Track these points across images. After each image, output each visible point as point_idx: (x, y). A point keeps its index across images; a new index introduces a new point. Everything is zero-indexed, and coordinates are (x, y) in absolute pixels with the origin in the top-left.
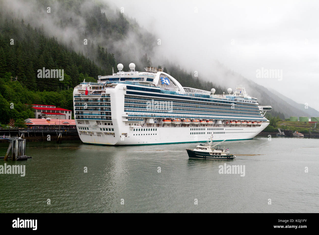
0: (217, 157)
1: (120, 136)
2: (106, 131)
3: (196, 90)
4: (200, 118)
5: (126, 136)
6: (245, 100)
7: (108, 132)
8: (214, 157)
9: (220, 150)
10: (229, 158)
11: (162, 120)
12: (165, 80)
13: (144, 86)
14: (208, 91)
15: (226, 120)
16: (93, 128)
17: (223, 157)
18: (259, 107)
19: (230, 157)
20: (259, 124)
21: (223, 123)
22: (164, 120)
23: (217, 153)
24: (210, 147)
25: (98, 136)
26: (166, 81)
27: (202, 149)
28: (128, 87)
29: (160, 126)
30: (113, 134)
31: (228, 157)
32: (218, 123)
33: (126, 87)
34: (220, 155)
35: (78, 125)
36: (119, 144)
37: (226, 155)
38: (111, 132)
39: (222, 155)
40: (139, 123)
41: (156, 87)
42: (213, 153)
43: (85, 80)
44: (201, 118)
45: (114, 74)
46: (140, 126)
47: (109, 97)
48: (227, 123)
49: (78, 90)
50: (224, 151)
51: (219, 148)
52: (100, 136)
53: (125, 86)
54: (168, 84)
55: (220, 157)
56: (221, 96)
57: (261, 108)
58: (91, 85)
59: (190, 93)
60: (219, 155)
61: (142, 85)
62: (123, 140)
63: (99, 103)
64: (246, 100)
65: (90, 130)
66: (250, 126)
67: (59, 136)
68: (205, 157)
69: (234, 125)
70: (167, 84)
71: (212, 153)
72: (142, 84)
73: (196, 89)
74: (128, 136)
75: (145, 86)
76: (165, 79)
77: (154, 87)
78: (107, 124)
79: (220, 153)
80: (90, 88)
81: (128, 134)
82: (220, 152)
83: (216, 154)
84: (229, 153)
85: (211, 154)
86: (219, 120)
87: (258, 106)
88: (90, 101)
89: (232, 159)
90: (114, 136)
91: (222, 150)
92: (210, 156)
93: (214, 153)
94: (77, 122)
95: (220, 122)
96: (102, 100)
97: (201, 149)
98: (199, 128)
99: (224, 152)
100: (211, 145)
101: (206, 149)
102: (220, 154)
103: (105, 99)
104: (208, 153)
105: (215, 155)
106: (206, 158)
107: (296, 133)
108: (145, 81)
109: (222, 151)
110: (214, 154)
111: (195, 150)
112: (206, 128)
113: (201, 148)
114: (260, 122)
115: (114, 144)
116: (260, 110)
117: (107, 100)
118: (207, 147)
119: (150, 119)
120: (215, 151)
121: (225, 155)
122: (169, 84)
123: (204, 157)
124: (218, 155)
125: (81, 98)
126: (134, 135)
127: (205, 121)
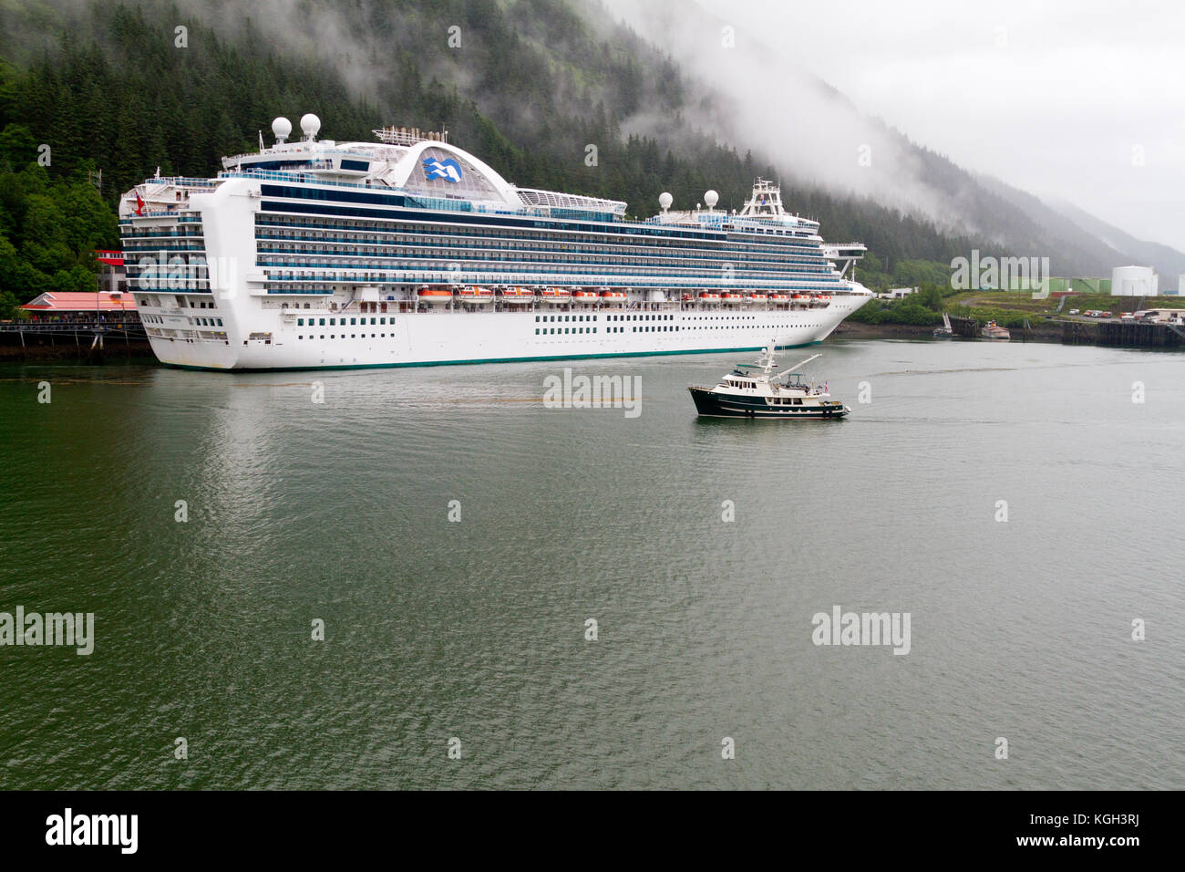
0: (790, 412)
1: (246, 343)
2: (202, 328)
3: (560, 197)
4: (571, 283)
5: (268, 342)
6: (765, 228)
7: (209, 328)
8: (781, 412)
9: (799, 387)
10: (828, 415)
11: (416, 291)
12: (443, 168)
13: (334, 184)
14: (609, 201)
15: (684, 291)
16: (172, 318)
17: (809, 412)
18: (822, 247)
19: (833, 412)
20: (823, 300)
21: (670, 299)
22: (421, 292)
23: (789, 399)
24: (765, 379)
25: (188, 341)
26: (445, 171)
27: (741, 388)
28: (267, 190)
29: (410, 310)
30: (223, 336)
31: (825, 412)
32: (651, 297)
33: (259, 189)
34: (800, 406)
35: (142, 310)
36: (246, 367)
37: (819, 405)
38: (217, 328)
39: (805, 404)
40: (324, 300)
41: (391, 189)
42: (778, 401)
43: (158, 170)
44: (578, 283)
45: (263, 151)
46: (326, 311)
47: (200, 220)
48: (687, 298)
49: (128, 201)
50: (812, 392)
51: (794, 383)
52: (192, 341)
53: (255, 185)
54: (453, 179)
55: (800, 412)
56: (688, 214)
57: (834, 251)
58: (182, 187)
59: (536, 206)
60: (795, 403)
61: (329, 183)
62: (259, 354)
63: (174, 240)
64: (771, 228)
65: (167, 324)
66: (785, 306)
67: (94, 344)
68: (750, 411)
69: (715, 306)
70: (450, 180)
71: (773, 400)
72: (326, 180)
73: (559, 194)
74: (273, 342)
75: (340, 184)
76: (444, 164)
77: (385, 188)
78: (207, 305)
79: (800, 399)
80: (179, 194)
81: (273, 336)
82: (800, 394)
83: (788, 401)
84: (828, 397)
85: (771, 404)
86: (653, 290)
87: (818, 246)
88: (154, 234)
89: (839, 418)
90: (227, 343)
91: (807, 390)
92: (768, 408)
93: (779, 399)
94: (137, 300)
95: (658, 297)
96: (182, 231)
97: (737, 385)
98: (570, 314)
99: (812, 396)
100: (770, 371)
101: (754, 386)
102: (799, 401)
103: (190, 226)
104: (761, 400)
105: (782, 405)
106: (753, 415)
107: (991, 327)
108: (336, 169)
109: (806, 392)
110: (779, 403)
111: (718, 390)
112: (602, 315)
113: (737, 382)
114: (825, 294)
115: (230, 366)
116: (825, 256)
117: (197, 230)
118: (759, 378)
119: (364, 289)
120: (784, 393)
121: (817, 404)
122: (458, 179)
123: (747, 411)
124: (792, 405)
125: (135, 225)
126: (301, 337)
127: (594, 294)
